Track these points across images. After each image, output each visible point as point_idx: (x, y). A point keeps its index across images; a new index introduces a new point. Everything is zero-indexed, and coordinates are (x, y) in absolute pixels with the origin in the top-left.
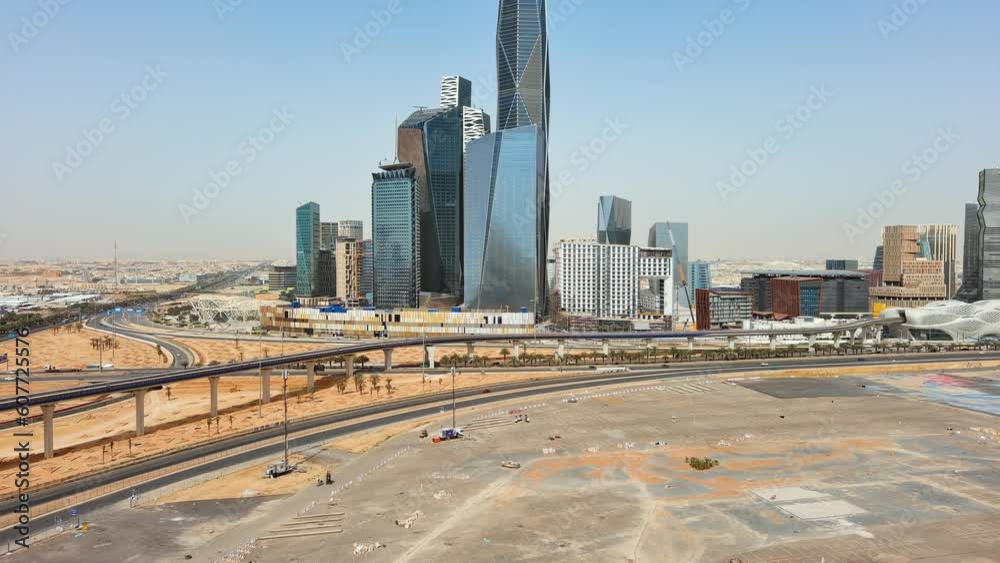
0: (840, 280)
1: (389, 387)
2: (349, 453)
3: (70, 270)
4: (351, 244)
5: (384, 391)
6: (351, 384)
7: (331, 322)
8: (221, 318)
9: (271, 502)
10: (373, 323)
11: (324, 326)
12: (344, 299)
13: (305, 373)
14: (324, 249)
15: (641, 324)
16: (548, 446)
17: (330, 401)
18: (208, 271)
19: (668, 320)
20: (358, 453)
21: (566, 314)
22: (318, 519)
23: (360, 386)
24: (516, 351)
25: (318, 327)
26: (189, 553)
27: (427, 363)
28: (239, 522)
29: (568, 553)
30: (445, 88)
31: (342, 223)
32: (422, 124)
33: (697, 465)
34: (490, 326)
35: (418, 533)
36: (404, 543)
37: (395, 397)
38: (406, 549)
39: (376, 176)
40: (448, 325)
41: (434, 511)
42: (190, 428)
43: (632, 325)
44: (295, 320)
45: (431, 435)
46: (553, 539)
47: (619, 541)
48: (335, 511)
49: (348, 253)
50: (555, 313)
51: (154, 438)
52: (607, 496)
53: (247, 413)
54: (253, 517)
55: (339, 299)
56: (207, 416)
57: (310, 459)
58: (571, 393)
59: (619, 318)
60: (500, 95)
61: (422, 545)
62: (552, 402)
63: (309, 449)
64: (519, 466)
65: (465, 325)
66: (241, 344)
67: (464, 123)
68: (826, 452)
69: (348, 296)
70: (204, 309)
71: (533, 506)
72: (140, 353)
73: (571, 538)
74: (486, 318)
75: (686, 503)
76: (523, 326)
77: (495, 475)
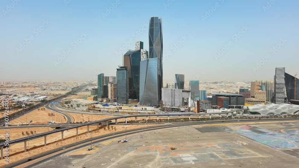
0: (237, 97)
1: (115, 129)
2: (104, 145)
3: (37, 86)
4: (112, 84)
5: (114, 130)
6: (107, 128)
7: (105, 109)
8: (78, 106)
9: (88, 156)
10: (115, 109)
11: (103, 110)
12: (110, 99)
13: (97, 125)
14: (105, 85)
15: (182, 109)
16: (144, 144)
17: (102, 132)
18: (75, 86)
19: (190, 108)
20: (106, 145)
21: (164, 106)
22: (96, 159)
23: (109, 128)
24: (147, 119)
25: (102, 109)
26: (73, 165)
27: (125, 122)
28: (82, 159)
29: (138, 166)
30: (136, 44)
31: (110, 77)
32: (130, 55)
33: (172, 149)
34: (143, 110)
35: (114, 162)
36: (110, 164)
37: (116, 131)
38: (111, 165)
39: (118, 69)
40: (133, 110)
41: (118, 157)
42: (72, 139)
43: (180, 110)
44: (96, 108)
45: (121, 141)
46: (137, 163)
47: (149, 164)
48: (99, 157)
49: (111, 87)
50: (162, 106)
51: (66, 141)
52: (151, 155)
53: (84, 135)
54: (85, 158)
55: (109, 99)
56: (76, 136)
57: (96, 147)
58: (155, 131)
59: (177, 108)
60: (150, 48)
61: (113, 164)
62: (150, 133)
63: (96, 144)
64: (137, 149)
65: (138, 110)
66: (83, 115)
67: (141, 54)
68: (200, 146)
69: (111, 98)
70: (74, 103)
71: (136, 157)
72: (60, 118)
73: (140, 163)
74: (143, 108)
75: (165, 157)
76: (151, 111)
77: (132, 150)
